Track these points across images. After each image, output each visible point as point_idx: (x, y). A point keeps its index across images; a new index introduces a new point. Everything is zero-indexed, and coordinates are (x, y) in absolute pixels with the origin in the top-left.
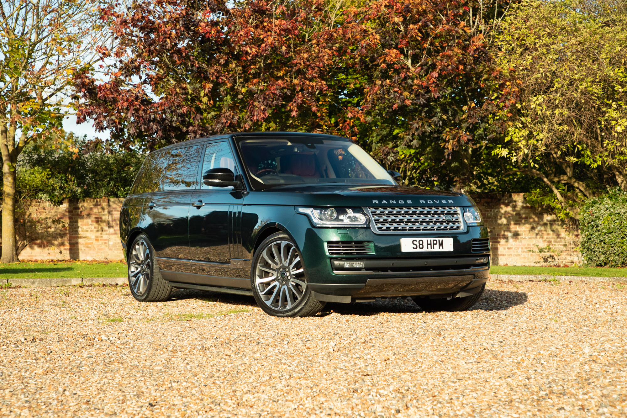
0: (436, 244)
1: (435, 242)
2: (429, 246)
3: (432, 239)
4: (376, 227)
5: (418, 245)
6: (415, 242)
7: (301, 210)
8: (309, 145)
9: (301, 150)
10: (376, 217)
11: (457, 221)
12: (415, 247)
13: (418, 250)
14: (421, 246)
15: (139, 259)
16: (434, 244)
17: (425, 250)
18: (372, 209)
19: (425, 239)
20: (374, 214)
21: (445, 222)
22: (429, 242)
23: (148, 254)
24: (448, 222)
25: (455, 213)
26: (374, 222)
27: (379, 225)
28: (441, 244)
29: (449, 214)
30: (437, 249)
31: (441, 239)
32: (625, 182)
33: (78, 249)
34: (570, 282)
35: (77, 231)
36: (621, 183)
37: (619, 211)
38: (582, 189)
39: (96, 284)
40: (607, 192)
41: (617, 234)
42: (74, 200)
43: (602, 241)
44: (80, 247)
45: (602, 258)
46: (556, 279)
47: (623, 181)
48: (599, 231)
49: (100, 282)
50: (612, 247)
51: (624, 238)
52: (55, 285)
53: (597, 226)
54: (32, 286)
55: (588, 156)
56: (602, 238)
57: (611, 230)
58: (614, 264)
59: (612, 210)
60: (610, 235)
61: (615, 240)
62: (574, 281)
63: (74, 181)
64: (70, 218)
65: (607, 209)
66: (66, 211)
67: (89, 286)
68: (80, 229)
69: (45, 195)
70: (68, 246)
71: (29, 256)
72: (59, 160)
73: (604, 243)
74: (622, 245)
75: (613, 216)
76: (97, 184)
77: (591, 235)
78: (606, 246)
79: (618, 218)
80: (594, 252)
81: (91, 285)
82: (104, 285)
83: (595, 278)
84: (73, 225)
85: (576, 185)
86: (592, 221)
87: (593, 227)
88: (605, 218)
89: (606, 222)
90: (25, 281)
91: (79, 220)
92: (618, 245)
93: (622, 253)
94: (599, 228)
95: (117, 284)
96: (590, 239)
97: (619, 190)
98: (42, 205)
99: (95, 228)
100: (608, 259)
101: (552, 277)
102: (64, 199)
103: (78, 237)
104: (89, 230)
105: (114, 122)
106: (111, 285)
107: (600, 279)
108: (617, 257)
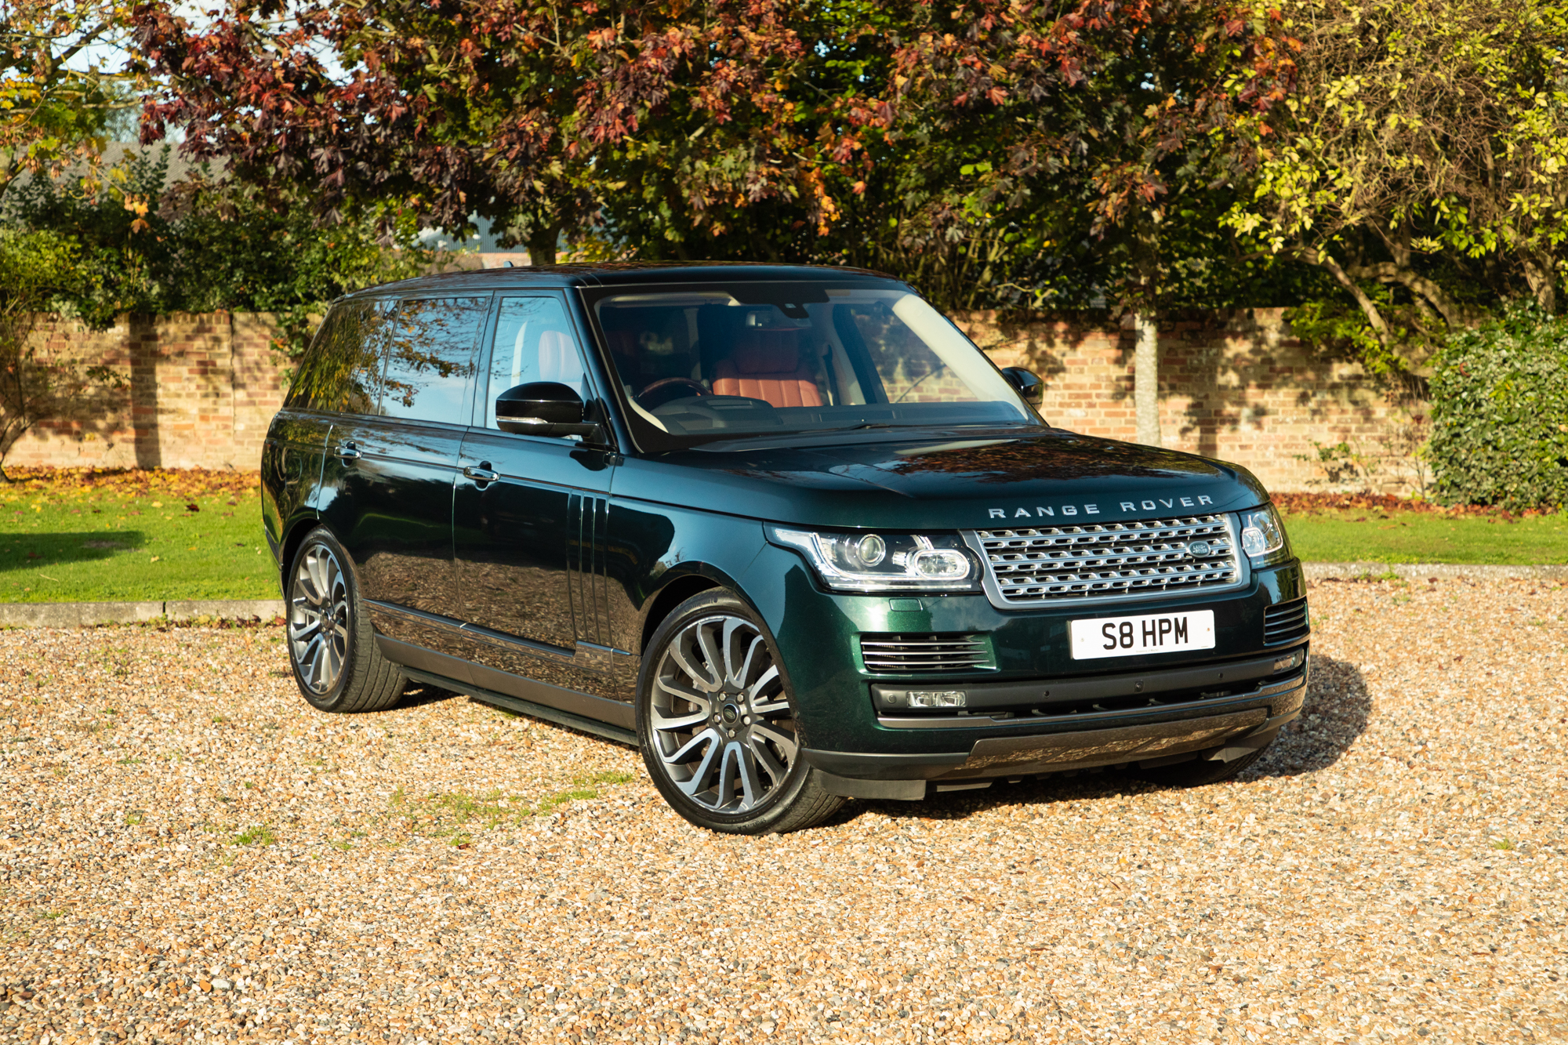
0: (1168, 631)
1: (1165, 626)
2: (1149, 638)
3: (1157, 617)
4: (1000, 588)
5: (1118, 636)
6: (1109, 630)
7: (784, 535)
8: (790, 306)
9: (767, 320)
10: (999, 560)
11: (1223, 556)
12: (1110, 642)
13: (1119, 652)
14: (1127, 640)
15: (315, 594)
16: (1162, 632)
17: (1138, 649)
18: (990, 537)
19: (1136, 620)
20: (992, 548)
21: (1189, 562)
22: (1149, 628)
23: (339, 584)
24: (1197, 561)
25: (1218, 533)
26: (994, 576)
27: (1009, 583)
28: (1182, 631)
29: (1199, 536)
30: (1170, 645)
31: (1180, 616)
32: (1548, 288)
33: (157, 441)
34: (1432, 580)
35: (153, 396)
36: (1539, 290)
37: (1536, 368)
38: (1433, 299)
39: (203, 619)
40: (1502, 314)
41: (1528, 427)
42: (143, 317)
43: (1488, 442)
44: (164, 435)
45: (1489, 485)
46: (1395, 572)
47: (1543, 285)
48: (1481, 417)
49: (214, 613)
50: (1515, 459)
51: (1546, 436)
52: (91, 622)
53: (1478, 405)
54: (29, 623)
55: (1460, 226)
56: (1489, 436)
57: (1515, 417)
58: (1518, 500)
59: (1518, 365)
60: (1511, 428)
61: (1523, 442)
62: (1441, 579)
63: (141, 266)
64: (134, 362)
65: (1505, 361)
66: (122, 344)
67: (182, 625)
68: (160, 391)
69: (68, 304)
70: (131, 434)
71: (32, 456)
72: (100, 211)
73: (1495, 448)
74: (1540, 454)
75: (1520, 380)
76: (200, 276)
77: (1462, 426)
78: (1498, 455)
79: (1533, 385)
80: (1468, 469)
81: (189, 624)
82: (223, 621)
83: (1494, 568)
84: (142, 380)
85: (1418, 287)
86: (1465, 389)
87: (1466, 404)
88: (1498, 383)
89: (1502, 395)
90: (10, 611)
91: (158, 368)
92: (1532, 454)
93: (1541, 474)
94: (1483, 410)
95: (258, 620)
96: (1458, 435)
97: (1532, 309)
98: (60, 328)
99: (198, 387)
100: (1502, 487)
101: (1386, 568)
102: (116, 313)
103: (157, 411)
104: (184, 393)
105: (239, 139)
106: (243, 621)
107: (1508, 572)
108: (1526, 484)
